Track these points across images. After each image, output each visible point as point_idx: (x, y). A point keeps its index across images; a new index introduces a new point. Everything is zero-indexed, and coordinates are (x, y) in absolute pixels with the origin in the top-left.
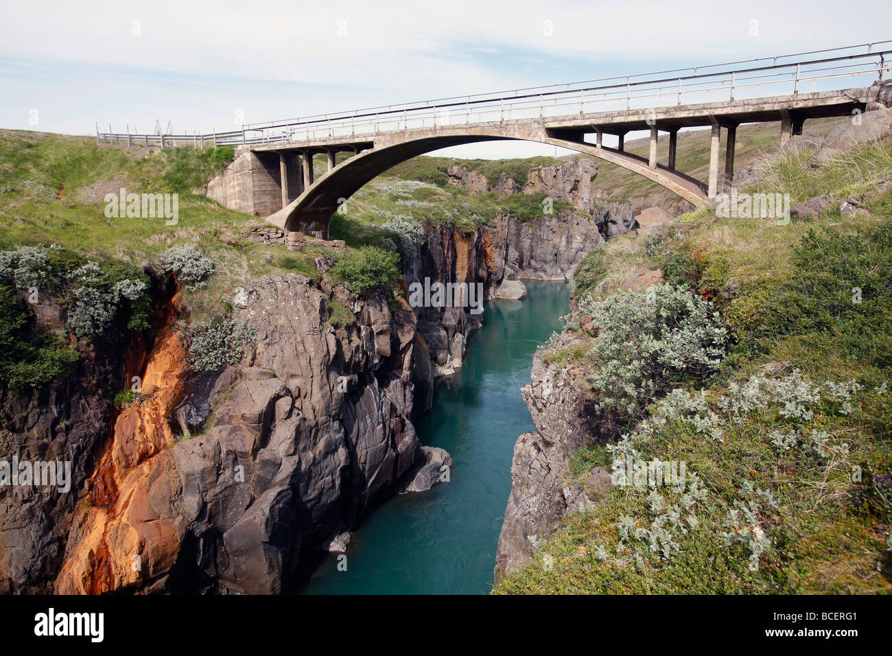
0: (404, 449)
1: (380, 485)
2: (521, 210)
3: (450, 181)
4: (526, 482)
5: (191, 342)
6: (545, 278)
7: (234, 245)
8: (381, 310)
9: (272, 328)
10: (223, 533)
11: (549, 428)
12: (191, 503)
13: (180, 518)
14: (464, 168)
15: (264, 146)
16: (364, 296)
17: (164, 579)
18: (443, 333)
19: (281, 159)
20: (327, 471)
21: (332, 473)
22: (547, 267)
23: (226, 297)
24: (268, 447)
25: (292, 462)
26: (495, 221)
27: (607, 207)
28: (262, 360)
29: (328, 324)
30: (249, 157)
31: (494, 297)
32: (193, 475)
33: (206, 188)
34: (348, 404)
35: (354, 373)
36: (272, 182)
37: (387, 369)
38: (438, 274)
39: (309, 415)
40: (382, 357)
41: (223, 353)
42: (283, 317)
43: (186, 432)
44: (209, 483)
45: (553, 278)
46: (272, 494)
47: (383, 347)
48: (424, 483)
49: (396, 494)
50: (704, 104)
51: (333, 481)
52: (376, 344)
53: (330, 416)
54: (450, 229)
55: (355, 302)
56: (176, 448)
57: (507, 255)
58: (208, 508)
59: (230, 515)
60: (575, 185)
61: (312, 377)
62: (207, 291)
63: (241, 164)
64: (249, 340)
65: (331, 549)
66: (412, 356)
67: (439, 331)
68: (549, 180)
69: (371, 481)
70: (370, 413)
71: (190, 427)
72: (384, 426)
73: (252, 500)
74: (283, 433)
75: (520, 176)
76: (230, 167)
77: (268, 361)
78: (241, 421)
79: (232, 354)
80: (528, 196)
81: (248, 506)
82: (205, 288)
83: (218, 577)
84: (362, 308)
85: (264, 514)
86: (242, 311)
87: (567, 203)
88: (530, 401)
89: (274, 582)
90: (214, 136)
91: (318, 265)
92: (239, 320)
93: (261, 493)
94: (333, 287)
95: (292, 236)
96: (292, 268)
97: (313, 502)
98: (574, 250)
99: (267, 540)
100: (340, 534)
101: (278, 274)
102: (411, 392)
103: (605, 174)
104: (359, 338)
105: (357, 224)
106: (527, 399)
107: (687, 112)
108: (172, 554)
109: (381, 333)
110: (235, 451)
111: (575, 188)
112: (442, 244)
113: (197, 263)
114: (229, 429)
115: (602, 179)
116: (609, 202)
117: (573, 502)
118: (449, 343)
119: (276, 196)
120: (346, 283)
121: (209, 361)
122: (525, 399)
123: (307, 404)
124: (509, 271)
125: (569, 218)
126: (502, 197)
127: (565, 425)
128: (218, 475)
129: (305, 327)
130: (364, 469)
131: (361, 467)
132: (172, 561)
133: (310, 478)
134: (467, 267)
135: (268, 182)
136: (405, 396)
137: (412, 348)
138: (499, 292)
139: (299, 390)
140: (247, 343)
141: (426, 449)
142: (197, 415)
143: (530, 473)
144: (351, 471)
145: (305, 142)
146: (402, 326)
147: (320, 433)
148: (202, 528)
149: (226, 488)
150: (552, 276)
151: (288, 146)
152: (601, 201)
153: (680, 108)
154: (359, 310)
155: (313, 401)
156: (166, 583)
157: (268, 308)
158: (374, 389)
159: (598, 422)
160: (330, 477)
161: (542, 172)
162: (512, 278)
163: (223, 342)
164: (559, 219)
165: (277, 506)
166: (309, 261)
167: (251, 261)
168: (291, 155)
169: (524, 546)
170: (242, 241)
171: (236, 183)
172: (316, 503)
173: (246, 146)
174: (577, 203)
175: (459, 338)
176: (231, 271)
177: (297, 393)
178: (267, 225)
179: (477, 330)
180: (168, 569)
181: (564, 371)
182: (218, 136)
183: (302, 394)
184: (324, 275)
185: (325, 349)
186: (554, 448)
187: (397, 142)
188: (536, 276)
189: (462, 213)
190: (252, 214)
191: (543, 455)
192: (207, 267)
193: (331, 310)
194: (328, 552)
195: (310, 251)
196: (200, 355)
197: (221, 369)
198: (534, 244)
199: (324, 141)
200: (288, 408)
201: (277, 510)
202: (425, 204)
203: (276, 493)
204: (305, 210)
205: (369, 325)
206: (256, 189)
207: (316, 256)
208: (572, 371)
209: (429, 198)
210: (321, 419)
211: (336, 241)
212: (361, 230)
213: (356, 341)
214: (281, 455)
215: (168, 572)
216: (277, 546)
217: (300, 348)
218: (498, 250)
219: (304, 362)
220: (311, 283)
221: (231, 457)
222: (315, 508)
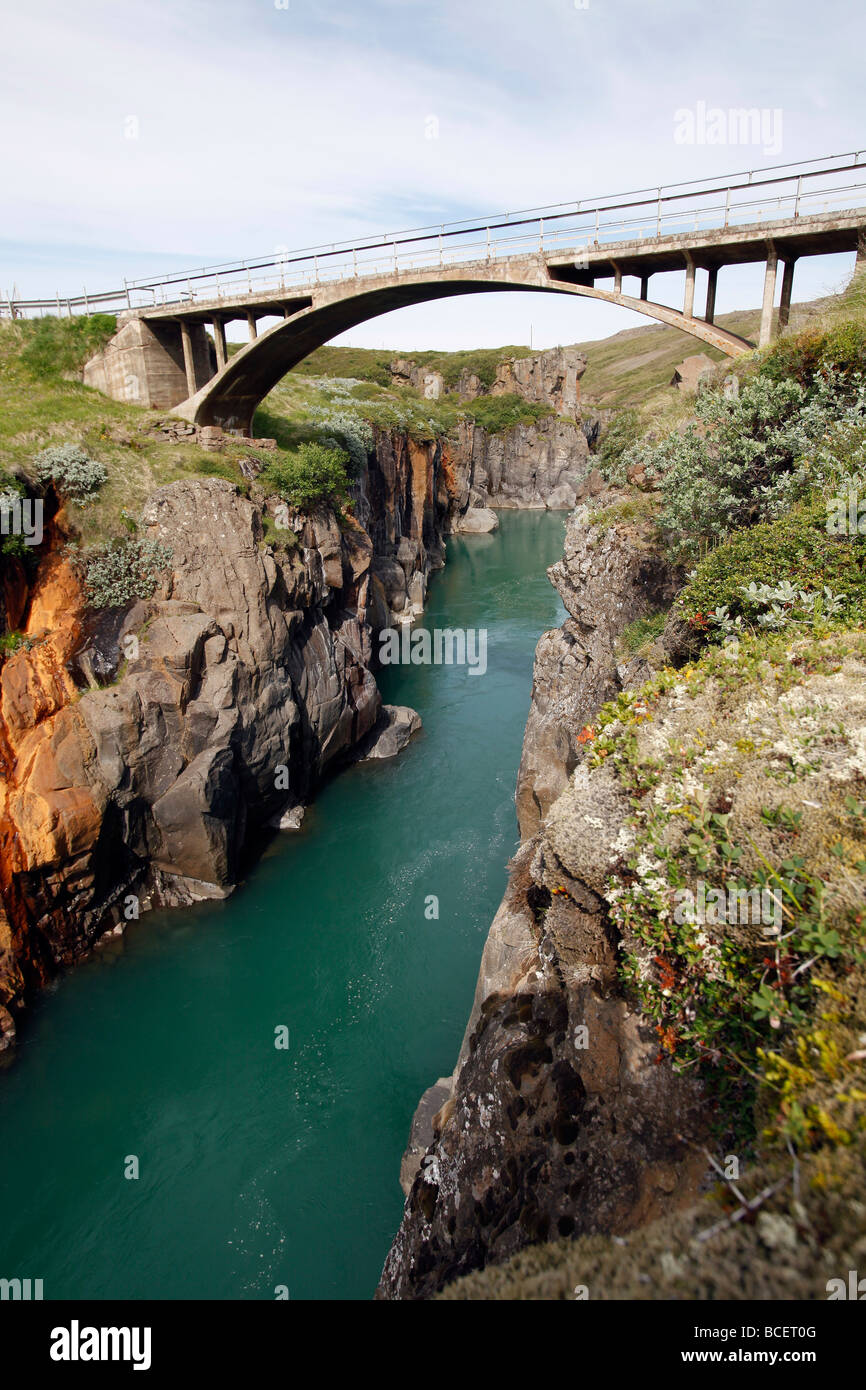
0: (363, 705)
1: (337, 749)
2: (488, 418)
3: (395, 380)
4: (556, 684)
5: (87, 572)
6: (521, 506)
7: (130, 445)
8: (329, 529)
9: (192, 549)
10: (151, 805)
11: (590, 608)
12: (110, 768)
13: (98, 786)
14: (413, 363)
15: (157, 311)
16: (306, 509)
17: (86, 858)
18: (399, 570)
19: (183, 329)
20: (273, 729)
21: (279, 732)
22: (523, 492)
23: (127, 512)
24: (200, 699)
25: (231, 715)
26: (458, 430)
27: (596, 416)
28: (182, 590)
29: (262, 544)
30: (137, 327)
31: (457, 530)
32: (110, 733)
33: (82, 372)
34: (293, 649)
35: (298, 609)
36: (171, 363)
37: (338, 605)
38: (390, 495)
39: (248, 660)
40: (333, 590)
41: (131, 584)
42: (205, 535)
43: (93, 683)
44: (131, 743)
45: (531, 506)
46: (209, 755)
47: (333, 577)
48: (389, 748)
49: (356, 762)
50: (760, 224)
51: (282, 742)
52: (324, 572)
53: (273, 661)
54: (403, 435)
55: (294, 518)
56: (82, 701)
57: (472, 476)
58: (132, 774)
59: (158, 782)
60: (558, 383)
61: (248, 611)
62: (100, 506)
63: (128, 337)
64: (163, 566)
65: (282, 826)
66: (369, 590)
67: (394, 568)
68: (525, 374)
69: (325, 744)
70: (320, 660)
71: (98, 676)
72: (339, 676)
73: (185, 764)
74: (217, 682)
75: (487, 372)
76: (113, 341)
77: (190, 592)
78: (164, 666)
79: (142, 585)
80: (497, 399)
81: (181, 771)
82: (97, 501)
83: (149, 857)
84: (304, 525)
85: (201, 779)
86: (150, 529)
87: (548, 408)
88: (562, 581)
89: (219, 860)
90: (85, 300)
91: (244, 470)
92: (147, 541)
93: (195, 756)
94: (266, 498)
95: (206, 432)
96: (212, 472)
97: (259, 767)
98: (556, 469)
99: (208, 810)
100: (292, 808)
101: (194, 481)
102: (369, 636)
103: (593, 375)
104: (303, 562)
105: (287, 422)
106: (557, 580)
107: (737, 235)
108: (93, 829)
109: (330, 557)
110: (158, 703)
111: (558, 388)
112: (393, 454)
113: (85, 467)
114: (149, 676)
115: (589, 381)
116: (599, 409)
117: (630, 681)
118: (406, 583)
119: (179, 383)
120: (282, 492)
121: (114, 594)
122: (553, 582)
123: (243, 645)
124: (476, 496)
125: (551, 427)
126: (464, 401)
127: (613, 600)
128: (141, 733)
129: (236, 548)
130: (316, 729)
131: (313, 728)
132: (93, 836)
133: (254, 737)
134: (425, 486)
135: (166, 363)
136: (361, 640)
137: (367, 579)
138: (464, 524)
139: (233, 628)
140: (161, 570)
141: (389, 708)
142: (106, 661)
143: (562, 672)
144: (300, 730)
145: (215, 302)
146: (354, 552)
147: (262, 682)
148: (126, 797)
149: (152, 749)
150: (529, 502)
151: (192, 310)
152: (588, 409)
153: (728, 230)
154: (301, 528)
155: (251, 641)
156: (90, 862)
157: (185, 523)
158: (324, 631)
159: (659, 587)
160: (277, 736)
161: (516, 366)
162: (479, 505)
163: (129, 569)
164: (538, 429)
165: (217, 769)
166: (232, 464)
167: (156, 466)
168: (195, 321)
169: (557, 757)
170: (140, 439)
171: (122, 364)
172: (262, 768)
173: (132, 312)
174: (560, 408)
175: (419, 578)
176: (130, 479)
177: (230, 631)
178: (171, 417)
179: (439, 569)
180: (90, 846)
181: (612, 531)
182: (90, 299)
183: (237, 634)
184: (252, 483)
185: (263, 575)
186: (596, 632)
187: (345, 295)
188: (509, 504)
189: (417, 416)
190: (148, 408)
191: (578, 647)
192: (98, 474)
193: (265, 528)
194: (279, 829)
195: (232, 451)
196: (101, 588)
197: (130, 604)
198: (506, 462)
199: (242, 299)
200: (221, 649)
201: (217, 775)
202: (368, 403)
203: (214, 754)
204: (220, 399)
205: (315, 547)
206: (151, 373)
207: (241, 459)
208: (622, 531)
209: (372, 398)
210: (263, 664)
211: (264, 440)
212: (294, 429)
213: (299, 568)
214: (217, 707)
215: (90, 851)
216: (220, 818)
217: (231, 574)
218: (461, 468)
219: (236, 592)
220: (238, 491)
221: (155, 710)
222: (261, 774)
